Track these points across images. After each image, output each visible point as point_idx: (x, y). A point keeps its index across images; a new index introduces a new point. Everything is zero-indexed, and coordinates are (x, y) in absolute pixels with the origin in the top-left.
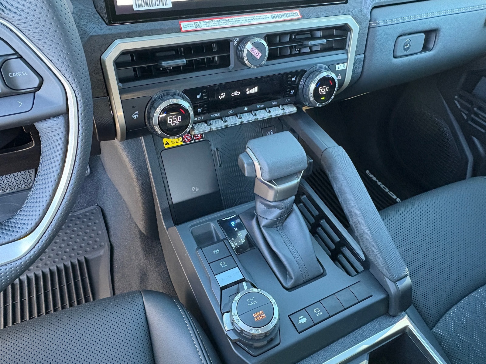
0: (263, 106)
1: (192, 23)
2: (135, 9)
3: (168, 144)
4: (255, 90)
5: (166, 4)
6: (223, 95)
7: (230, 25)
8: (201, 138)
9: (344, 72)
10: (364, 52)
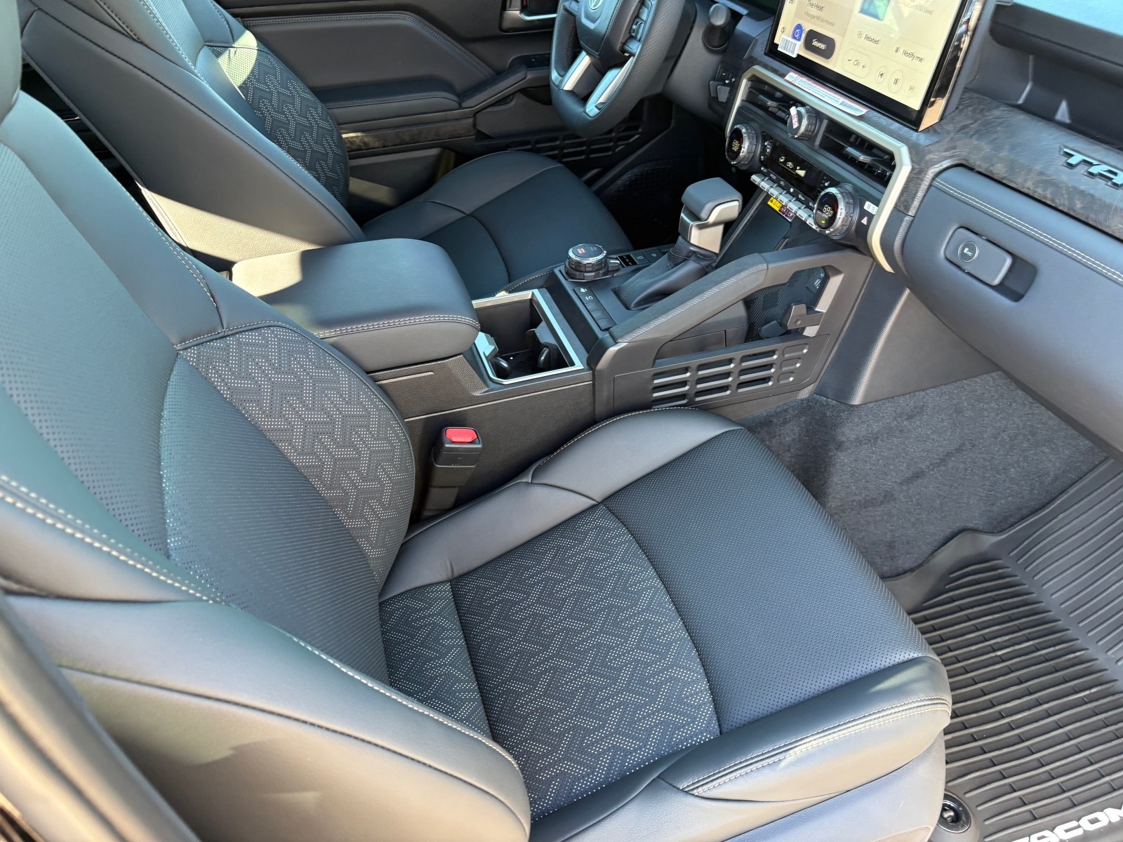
0: (803, 199)
1: (793, 75)
2: (778, 48)
3: (772, 202)
4: (802, 173)
5: (793, 54)
6: (782, 159)
8: (784, 214)
9: (871, 217)
10: (910, 213)
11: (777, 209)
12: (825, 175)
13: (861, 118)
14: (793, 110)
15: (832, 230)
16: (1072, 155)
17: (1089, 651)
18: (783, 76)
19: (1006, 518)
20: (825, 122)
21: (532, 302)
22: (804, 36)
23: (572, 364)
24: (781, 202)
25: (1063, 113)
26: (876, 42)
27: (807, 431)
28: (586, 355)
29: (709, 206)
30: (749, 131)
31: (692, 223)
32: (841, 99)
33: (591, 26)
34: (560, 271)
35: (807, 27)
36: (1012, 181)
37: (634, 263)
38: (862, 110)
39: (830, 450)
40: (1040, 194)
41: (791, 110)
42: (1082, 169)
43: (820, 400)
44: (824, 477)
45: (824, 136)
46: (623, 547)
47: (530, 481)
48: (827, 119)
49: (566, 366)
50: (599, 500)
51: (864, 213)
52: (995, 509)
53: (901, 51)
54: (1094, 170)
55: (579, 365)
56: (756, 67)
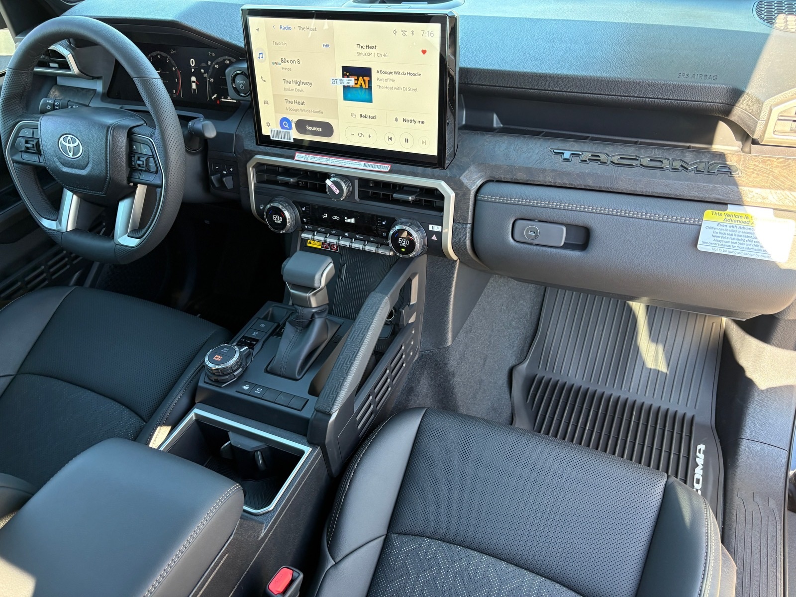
0: (362, 238)
1: (304, 155)
2: (271, 138)
3: (311, 243)
4: (352, 221)
5: (290, 139)
6: (325, 215)
7: (329, 163)
8: (328, 248)
9: (439, 235)
10: (469, 222)
11: (320, 247)
12: (378, 216)
13: (390, 172)
14: (328, 182)
15: (414, 253)
16: (563, 153)
17: (614, 394)
18: (293, 158)
19: (522, 350)
20: (356, 182)
21: (199, 420)
22: (293, 125)
23: (302, 452)
24: (319, 241)
25: (496, 122)
26: (374, 117)
27: (431, 378)
28: (305, 439)
29: (317, 277)
30: (285, 205)
31: (307, 295)
32: (362, 163)
33: (84, 172)
34: (205, 382)
35: (294, 118)
36: (535, 181)
37: (257, 341)
38: (386, 167)
39: (451, 380)
40: (559, 183)
41: (326, 182)
42: (576, 160)
43: (426, 354)
44: (454, 398)
45: (359, 191)
46: (440, 552)
47: (334, 563)
48: (356, 179)
49: (299, 459)
50: (385, 532)
51: (430, 233)
52: (515, 348)
53: (400, 120)
54: (582, 158)
55: (307, 450)
56: (258, 156)
